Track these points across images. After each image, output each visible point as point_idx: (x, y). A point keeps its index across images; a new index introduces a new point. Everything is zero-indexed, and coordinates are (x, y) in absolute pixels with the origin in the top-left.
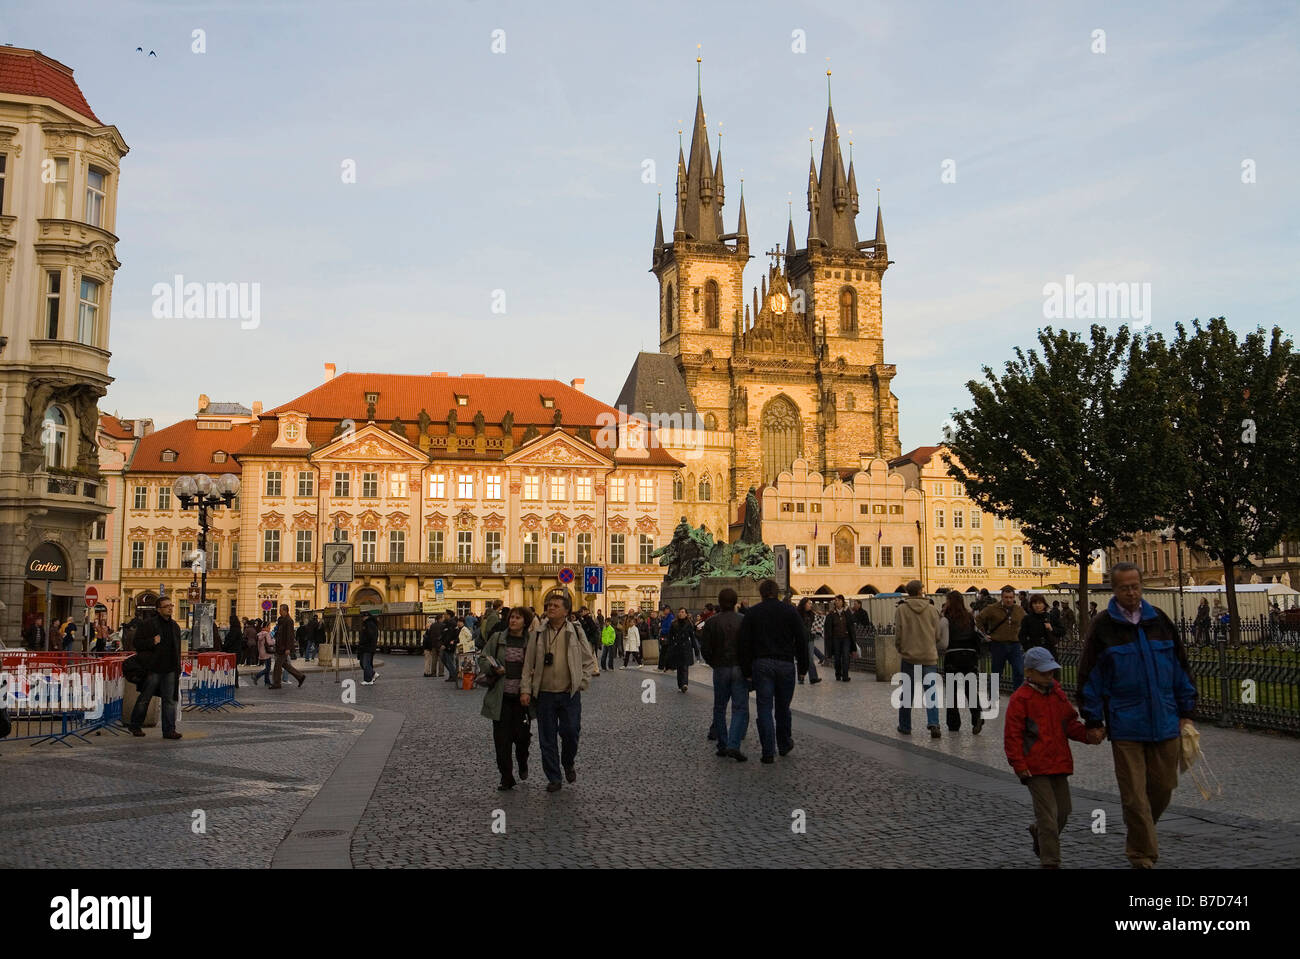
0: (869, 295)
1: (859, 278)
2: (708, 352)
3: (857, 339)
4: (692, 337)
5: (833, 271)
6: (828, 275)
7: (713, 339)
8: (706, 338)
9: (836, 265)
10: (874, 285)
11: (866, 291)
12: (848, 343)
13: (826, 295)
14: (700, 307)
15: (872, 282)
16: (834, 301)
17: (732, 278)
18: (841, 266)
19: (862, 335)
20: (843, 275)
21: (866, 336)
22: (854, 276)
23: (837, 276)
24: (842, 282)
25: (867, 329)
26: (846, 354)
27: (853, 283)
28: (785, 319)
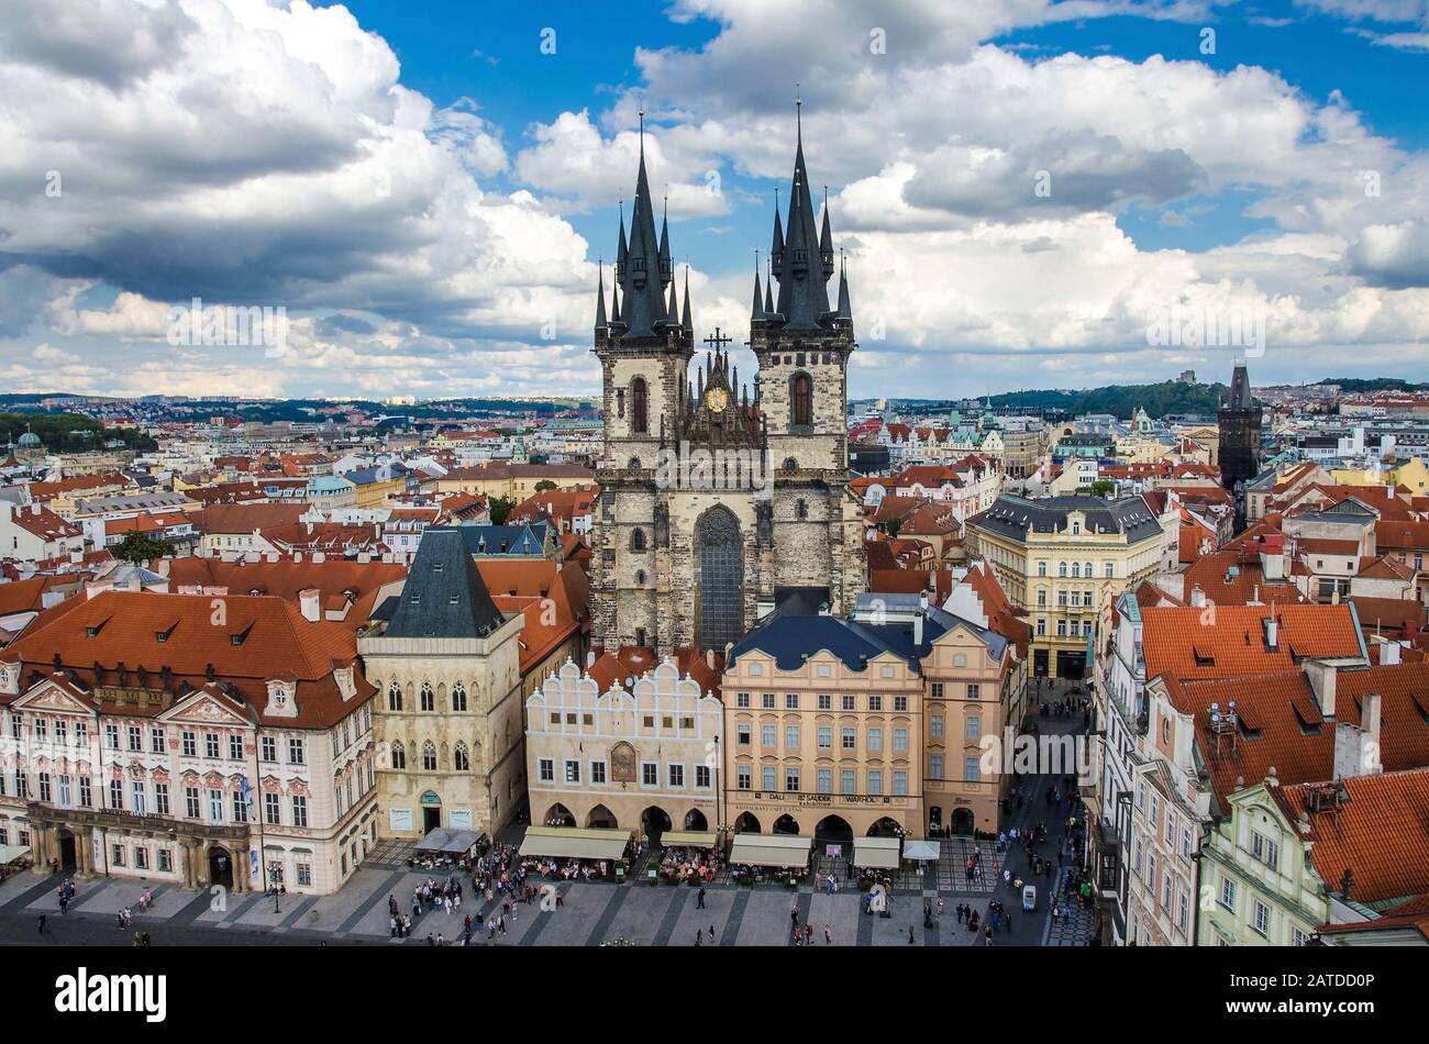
0: (828, 381)
1: (814, 362)
2: (635, 460)
3: (810, 436)
4: (617, 445)
5: (782, 356)
6: (776, 361)
7: (641, 445)
8: (632, 445)
9: (784, 349)
10: (834, 369)
11: (824, 377)
12: (800, 440)
13: (773, 386)
14: (626, 410)
15: (831, 365)
16: (784, 392)
17: (662, 374)
18: (791, 349)
19: (818, 430)
20: (794, 360)
21: (823, 431)
22: (808, 359)
23: (788, 361)
24: (793, 368)
25: (824, 422)
26: (797, 454)
27: (808, 368)
28: (724, 417)
